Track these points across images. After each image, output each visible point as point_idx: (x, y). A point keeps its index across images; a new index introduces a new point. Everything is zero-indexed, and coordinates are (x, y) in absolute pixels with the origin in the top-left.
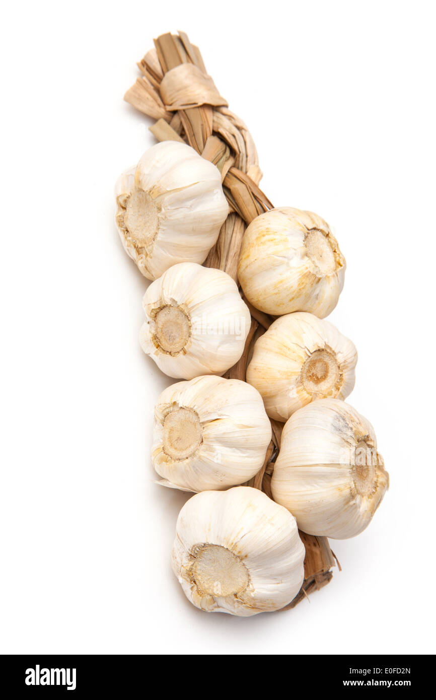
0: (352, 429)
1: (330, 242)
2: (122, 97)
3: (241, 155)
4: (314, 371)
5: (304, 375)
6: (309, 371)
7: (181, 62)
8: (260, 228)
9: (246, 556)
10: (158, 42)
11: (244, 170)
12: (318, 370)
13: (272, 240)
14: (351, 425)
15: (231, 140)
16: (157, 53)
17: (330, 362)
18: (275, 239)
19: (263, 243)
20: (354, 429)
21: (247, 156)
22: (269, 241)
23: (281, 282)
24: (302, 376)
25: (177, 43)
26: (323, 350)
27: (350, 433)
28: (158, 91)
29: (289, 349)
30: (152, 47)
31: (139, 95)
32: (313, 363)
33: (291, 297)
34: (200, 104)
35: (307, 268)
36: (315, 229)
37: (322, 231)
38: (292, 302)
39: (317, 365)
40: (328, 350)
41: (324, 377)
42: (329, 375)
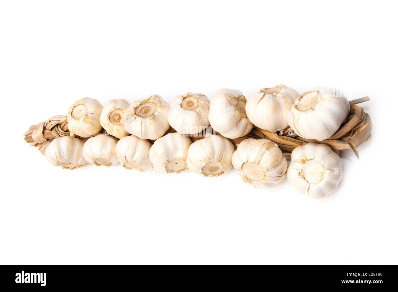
0: (130, 117)
1: (77, 106)
4: (117, 120)
5: (118, 123)
6: (117, 122)
7: (31, 137)
9: (168, 161)
10: (28, 142)
11: (62, 122)
12: (116, 118)
14: (129, 117)
15: (53, 126)
16: (30, 143)
17: (114, 113)
20: (131, 116)
21: (58, 120)
24: (118, 125)
25: (27, 136)
26: (109, 117)
27: (132, 118)
28: (41, 144)
30: (29, 143)
31: (43, 150)
32: (114, 120)
33: (92, 126)
34: (42, 135)
37: (73, 110)
39: (115, 118)
40: (110, 114)
41: (119, 115)
42: (118, 113)
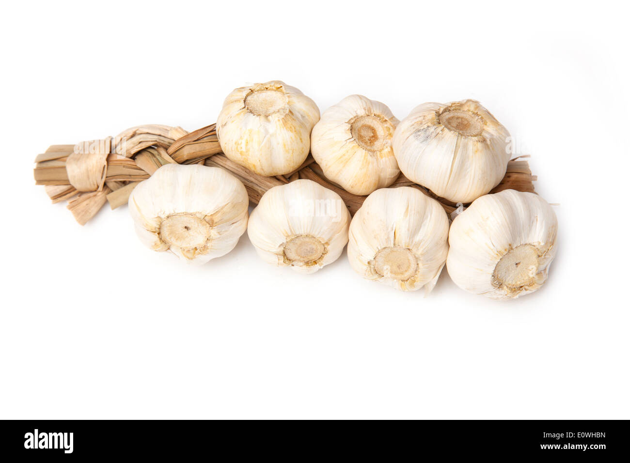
1: (258, 91)
2: (80, 226)
3: (158, 140)
4: (367, 138)
5: (369, 148)
6: (366, 143)
7: (64, 167)
8: (233, 149)
10: (40, 182)
11: (172, 141)
12: (367, 134)
13: (247, 143)
15: (144, 146)
16: (47, 185)
17: (362, 122)
18: (247, 140)
19: (247, 151)
20: (429, 124)
21: (160, 135)
22: (247, 145)
23: (285, 145)
24: (369, 150)
25: (44, 165)
26: (352, 126)
28: (81, 193)
29: (344, 155)
30: (42, 187)
31: (83, 211)
32: (360, 138)
33: (299, 140)
34: (106, 163)
35: (279, 120)
36: (245, 101)
37: (247, 96)
38: (303, 140)
39: (362, 134)
40: (352, 121)
41: (373, 130)
42: (372, 126)
